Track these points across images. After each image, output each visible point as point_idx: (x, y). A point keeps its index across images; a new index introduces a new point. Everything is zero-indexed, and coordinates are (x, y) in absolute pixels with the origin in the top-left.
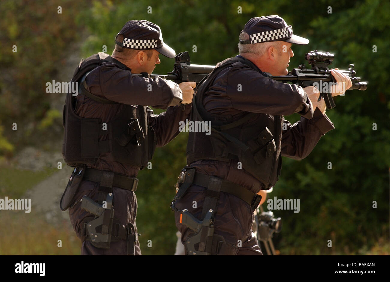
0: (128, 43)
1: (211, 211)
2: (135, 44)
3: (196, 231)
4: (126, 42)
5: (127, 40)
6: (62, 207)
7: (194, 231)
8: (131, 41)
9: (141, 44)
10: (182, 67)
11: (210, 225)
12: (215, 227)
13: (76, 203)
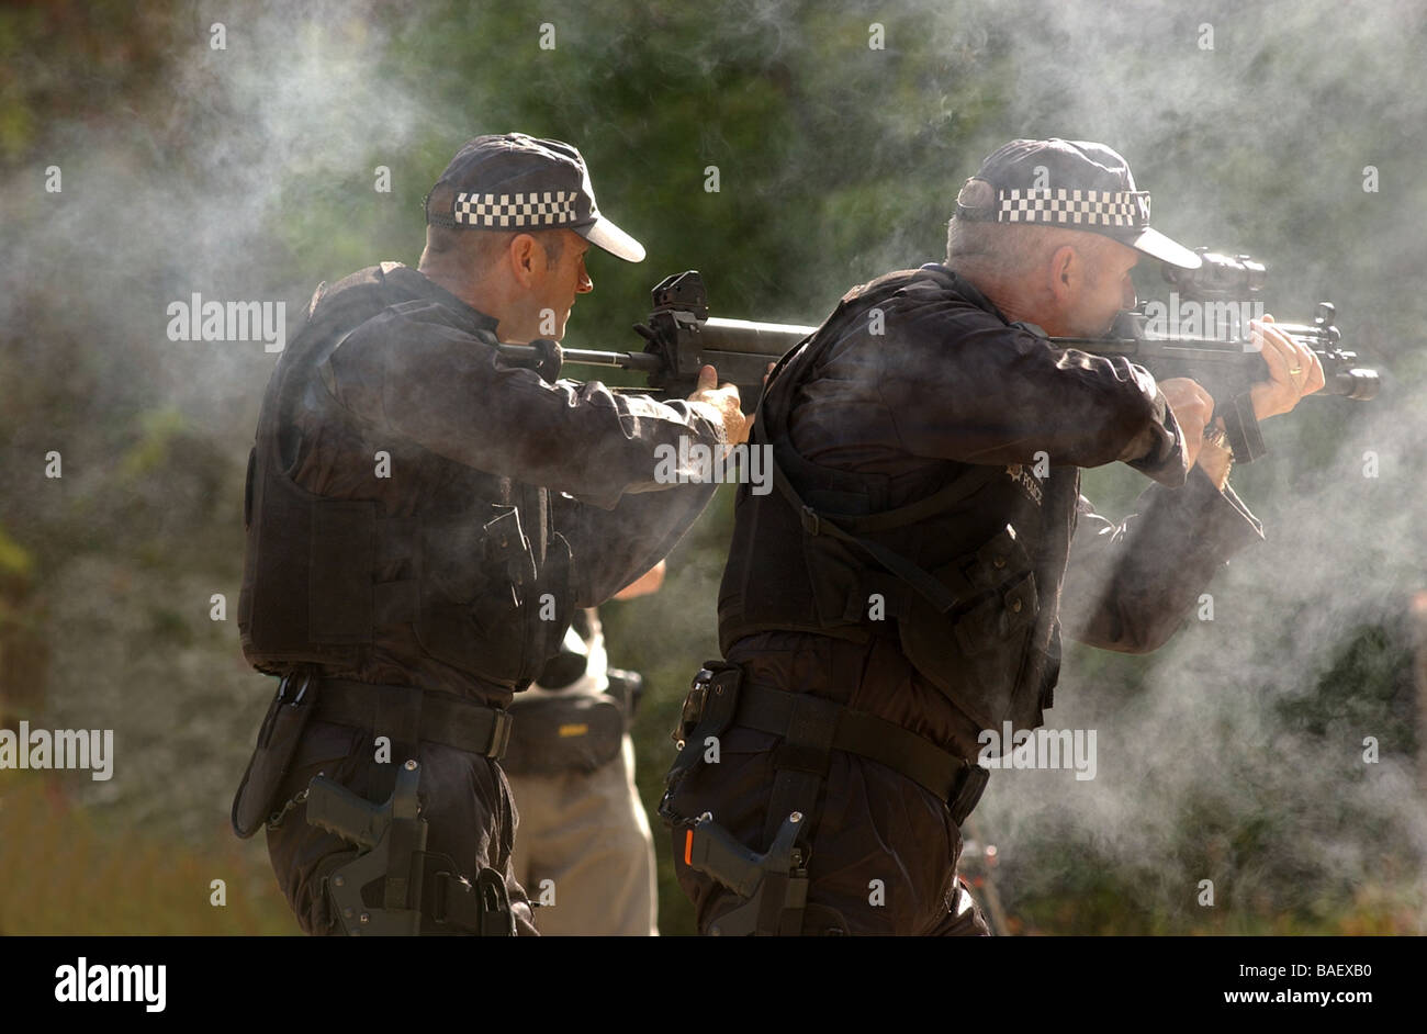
0: (473, 208)
1: (797, 817)
2: (496, 210)
3: (742, 892)
4: (466, 208)
5: (468, 199)
6: (239, 824)
7: (734, 894)
8: (481, 200)
9: (520, 210)
10: (679, 327)
11: (793, 869)
12: (811, 877)
13: (289, 804)
